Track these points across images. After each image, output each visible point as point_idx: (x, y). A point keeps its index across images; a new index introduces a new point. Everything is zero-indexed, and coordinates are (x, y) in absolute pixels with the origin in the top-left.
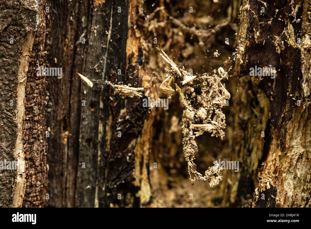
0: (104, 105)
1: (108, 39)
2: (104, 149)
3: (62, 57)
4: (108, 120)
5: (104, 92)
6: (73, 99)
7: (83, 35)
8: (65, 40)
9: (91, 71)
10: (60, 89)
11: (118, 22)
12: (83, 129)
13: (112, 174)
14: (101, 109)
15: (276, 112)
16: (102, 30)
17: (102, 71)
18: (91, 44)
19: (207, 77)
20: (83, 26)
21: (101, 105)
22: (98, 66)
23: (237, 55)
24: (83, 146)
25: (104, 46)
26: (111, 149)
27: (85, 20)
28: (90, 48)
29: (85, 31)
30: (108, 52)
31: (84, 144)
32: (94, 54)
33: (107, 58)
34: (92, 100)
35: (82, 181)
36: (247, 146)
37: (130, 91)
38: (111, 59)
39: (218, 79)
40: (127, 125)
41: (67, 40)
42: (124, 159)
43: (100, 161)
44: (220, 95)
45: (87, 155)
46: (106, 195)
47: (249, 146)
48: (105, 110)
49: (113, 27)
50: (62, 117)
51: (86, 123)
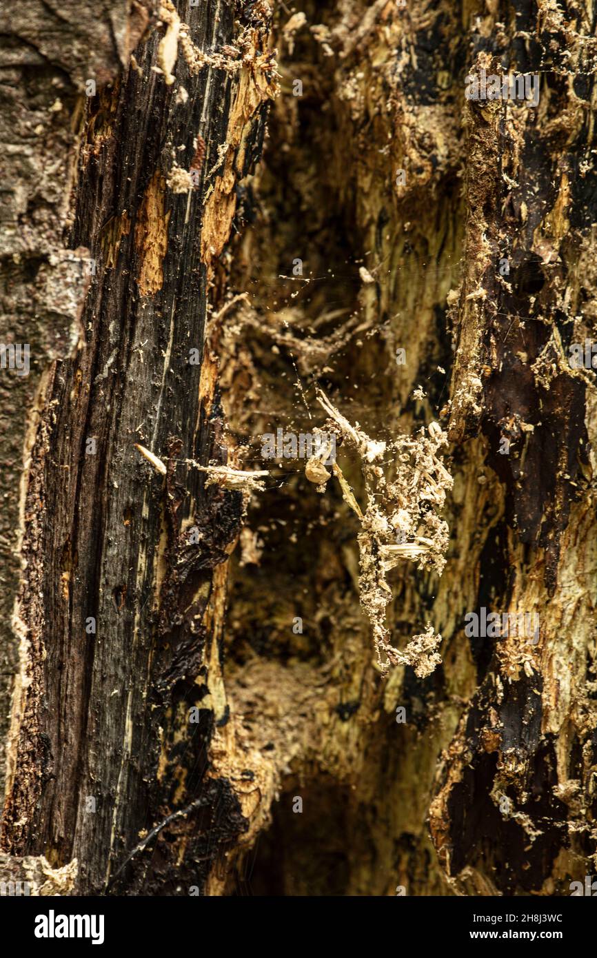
0: (151, 510)
1: (165, 369)
2: (148, 608)
3: (69, 411)
4: (158, 543)
5: (153, 483)
6: (84, 500)
7: (111, 360)
8: (75, 372)
9: (130, 438)
10: (62, 480)
11: (186, 330)
12: (107, 567)
13: (161, 661)
14: (144, 520)
15: (529, 512)
16: (154, 349)
17: (151, 439)
18: (131, 379)
19: (406, 444)
20: (112, 340)
21: (145, 512)
22: (144, 427)
23: (466, 395)
24: (107, 602)
25: (158, 384)
26: (162, 606)
27: (115, 328)
28: (128, 389)
29: (115, 352)
30: (163, 397)
31: (109, 597)
32: (137, 402)
33: (162, 409)
34: (128, 502)
35: (103, 679)
36: (421, 587)
37: (242, 479)
38: (169, 412)
39: (433, 449)
40: (197, 552)
41: (79, 373)
42: (186, 626)
43: (139, 635)
44: (432, 481)
45: (114, 623)
46: (149, 708)
47: (426, 587)
48: (152, 522)
49: (174, 343)
50: (63, 542)
51: (112, 552)
